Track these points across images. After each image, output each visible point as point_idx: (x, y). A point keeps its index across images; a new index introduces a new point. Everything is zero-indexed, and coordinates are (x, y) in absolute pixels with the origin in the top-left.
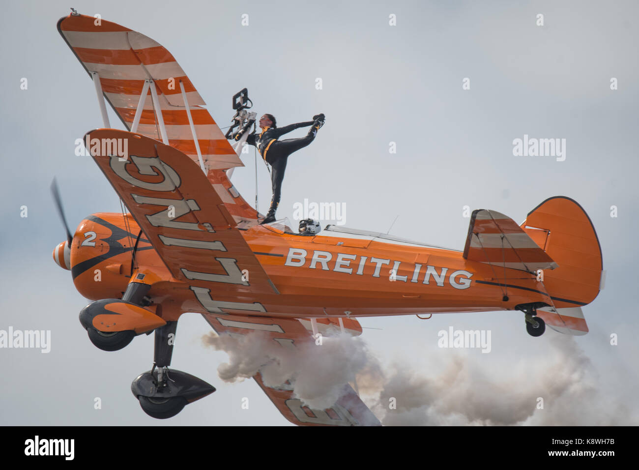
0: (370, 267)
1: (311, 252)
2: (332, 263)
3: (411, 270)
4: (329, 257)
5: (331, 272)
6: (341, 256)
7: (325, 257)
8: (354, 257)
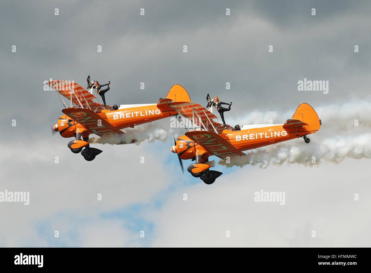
0: (259, 136)
1: (242, 136)
2: (248, 138)
3: (270, 134)
4: (247, 136)
5: (249, 140)
6: (250, 135)
7: (246, 136)
8: (254, 134)
